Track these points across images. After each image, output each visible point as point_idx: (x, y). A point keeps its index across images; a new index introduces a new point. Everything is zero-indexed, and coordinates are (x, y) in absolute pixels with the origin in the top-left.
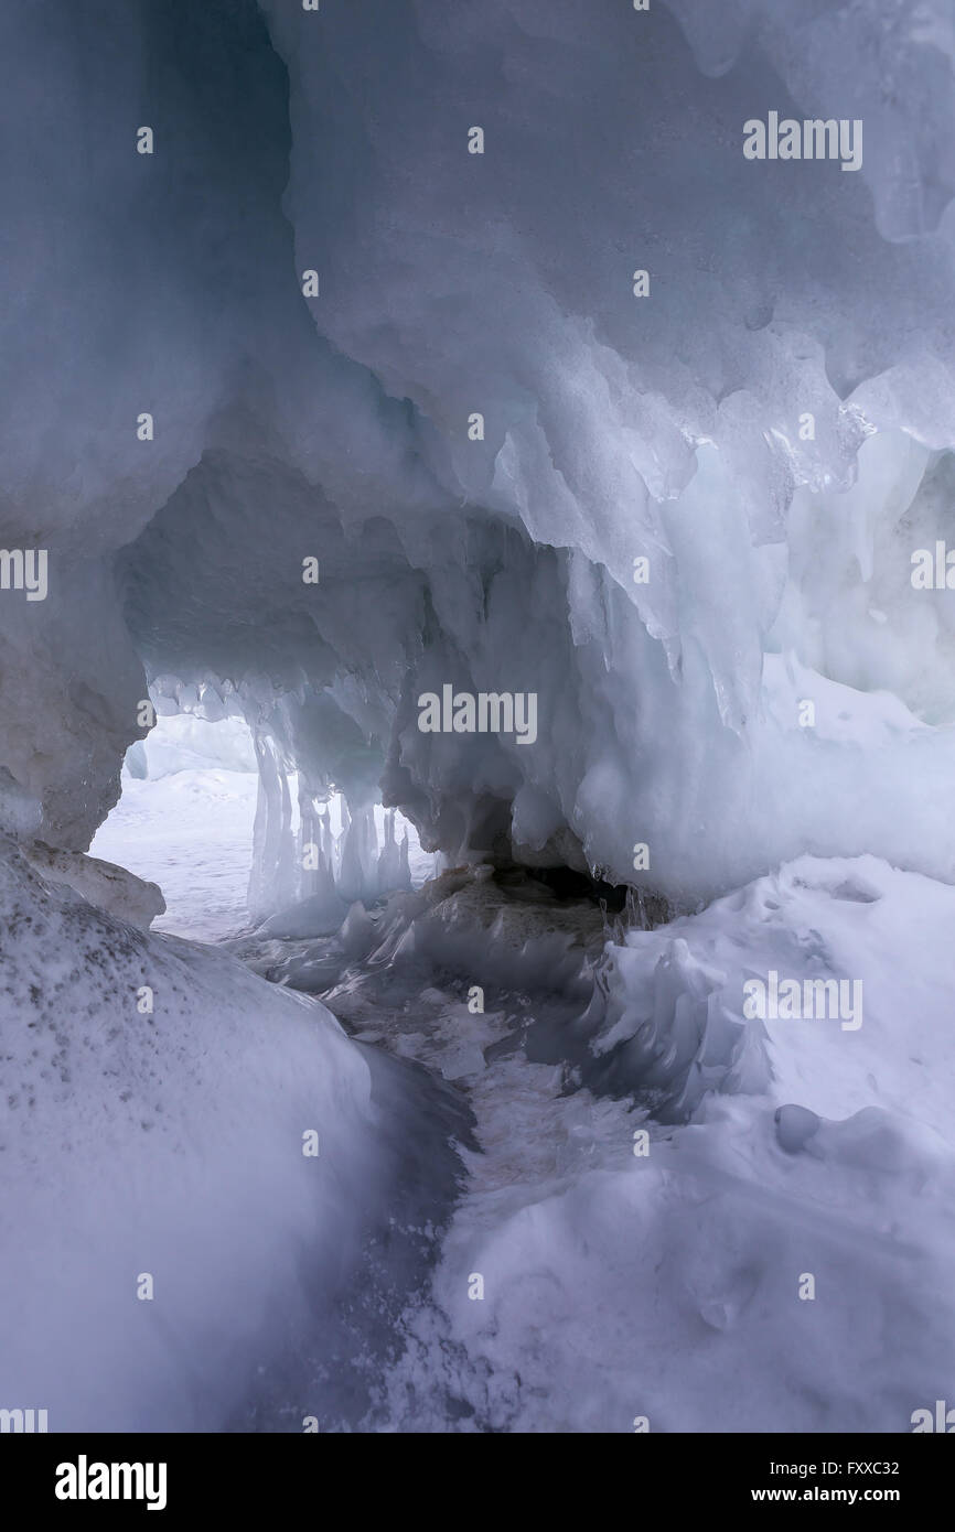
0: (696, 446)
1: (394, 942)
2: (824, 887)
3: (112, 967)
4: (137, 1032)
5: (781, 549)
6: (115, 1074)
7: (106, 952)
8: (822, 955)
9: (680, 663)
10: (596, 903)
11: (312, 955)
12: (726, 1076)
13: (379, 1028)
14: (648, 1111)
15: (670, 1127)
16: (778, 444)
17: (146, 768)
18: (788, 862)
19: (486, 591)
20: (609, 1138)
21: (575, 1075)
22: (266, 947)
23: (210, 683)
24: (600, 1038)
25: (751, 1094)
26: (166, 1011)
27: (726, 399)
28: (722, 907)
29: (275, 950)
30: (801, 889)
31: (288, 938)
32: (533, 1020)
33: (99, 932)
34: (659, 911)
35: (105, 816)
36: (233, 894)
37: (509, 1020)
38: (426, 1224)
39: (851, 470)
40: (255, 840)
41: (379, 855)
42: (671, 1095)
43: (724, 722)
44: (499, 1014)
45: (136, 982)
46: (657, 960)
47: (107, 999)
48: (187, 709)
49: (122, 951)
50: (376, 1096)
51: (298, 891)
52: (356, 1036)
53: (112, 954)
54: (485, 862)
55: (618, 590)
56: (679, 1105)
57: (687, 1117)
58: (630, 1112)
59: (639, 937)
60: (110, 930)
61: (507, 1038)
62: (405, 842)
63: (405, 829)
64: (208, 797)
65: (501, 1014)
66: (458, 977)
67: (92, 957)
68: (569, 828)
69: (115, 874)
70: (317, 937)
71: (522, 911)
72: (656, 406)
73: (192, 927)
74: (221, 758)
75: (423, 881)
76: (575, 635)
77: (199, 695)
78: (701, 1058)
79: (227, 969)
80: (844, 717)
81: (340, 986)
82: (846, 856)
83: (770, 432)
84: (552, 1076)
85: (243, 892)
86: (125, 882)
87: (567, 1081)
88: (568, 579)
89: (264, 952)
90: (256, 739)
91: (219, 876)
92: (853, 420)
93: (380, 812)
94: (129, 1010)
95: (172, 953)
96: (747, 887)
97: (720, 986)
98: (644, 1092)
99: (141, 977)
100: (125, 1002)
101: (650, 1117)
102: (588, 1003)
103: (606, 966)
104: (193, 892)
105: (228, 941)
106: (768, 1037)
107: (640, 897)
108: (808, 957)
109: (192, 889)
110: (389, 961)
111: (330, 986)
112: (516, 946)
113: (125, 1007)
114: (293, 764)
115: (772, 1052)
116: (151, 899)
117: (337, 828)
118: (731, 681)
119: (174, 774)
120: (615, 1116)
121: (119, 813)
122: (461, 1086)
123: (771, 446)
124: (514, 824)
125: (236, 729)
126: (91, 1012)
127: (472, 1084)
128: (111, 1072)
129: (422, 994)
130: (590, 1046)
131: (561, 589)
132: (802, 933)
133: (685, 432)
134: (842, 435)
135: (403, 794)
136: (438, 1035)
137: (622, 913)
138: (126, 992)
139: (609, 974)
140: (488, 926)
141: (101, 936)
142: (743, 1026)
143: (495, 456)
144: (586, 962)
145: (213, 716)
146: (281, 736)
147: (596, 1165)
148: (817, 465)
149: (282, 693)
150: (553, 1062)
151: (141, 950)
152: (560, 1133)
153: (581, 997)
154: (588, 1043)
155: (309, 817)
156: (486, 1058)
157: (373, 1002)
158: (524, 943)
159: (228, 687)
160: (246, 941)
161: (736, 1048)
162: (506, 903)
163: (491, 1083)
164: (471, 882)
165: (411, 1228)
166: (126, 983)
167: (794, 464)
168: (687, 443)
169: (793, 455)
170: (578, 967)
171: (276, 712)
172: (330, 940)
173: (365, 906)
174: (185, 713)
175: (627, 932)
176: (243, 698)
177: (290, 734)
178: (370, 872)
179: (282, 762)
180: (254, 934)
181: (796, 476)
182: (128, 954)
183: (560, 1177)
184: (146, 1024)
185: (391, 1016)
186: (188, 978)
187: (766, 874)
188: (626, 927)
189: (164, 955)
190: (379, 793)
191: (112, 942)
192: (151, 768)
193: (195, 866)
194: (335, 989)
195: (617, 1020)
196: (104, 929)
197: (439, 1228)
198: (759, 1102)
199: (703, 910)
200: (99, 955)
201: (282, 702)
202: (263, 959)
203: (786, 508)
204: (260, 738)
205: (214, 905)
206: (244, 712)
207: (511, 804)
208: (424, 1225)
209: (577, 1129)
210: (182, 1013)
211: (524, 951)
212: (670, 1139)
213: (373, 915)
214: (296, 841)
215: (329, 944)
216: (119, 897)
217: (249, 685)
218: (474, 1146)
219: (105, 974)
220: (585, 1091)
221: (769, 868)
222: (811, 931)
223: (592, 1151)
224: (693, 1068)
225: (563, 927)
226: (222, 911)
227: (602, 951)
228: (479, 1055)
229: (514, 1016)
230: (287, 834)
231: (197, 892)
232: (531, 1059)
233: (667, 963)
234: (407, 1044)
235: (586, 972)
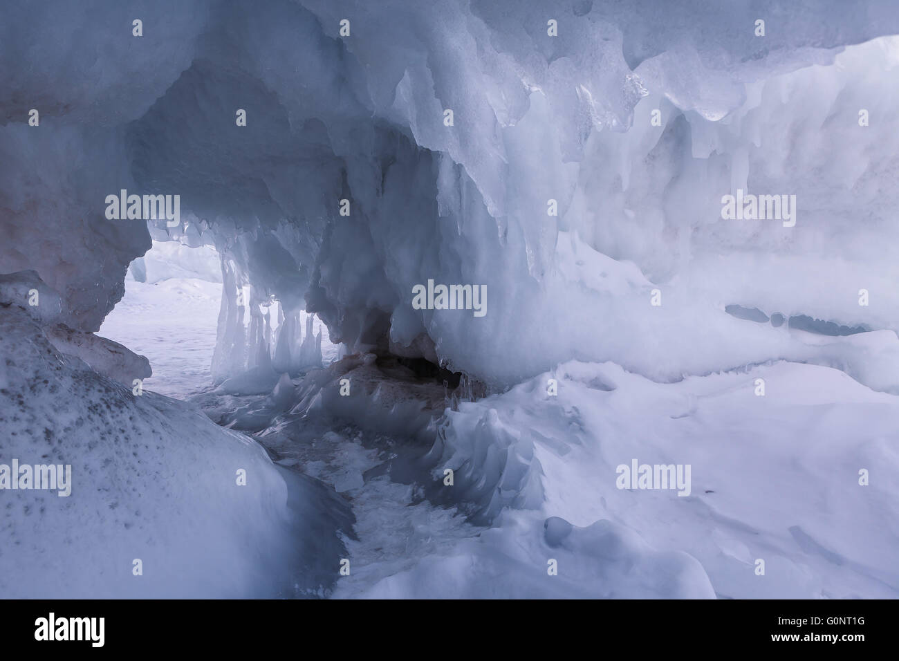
0: (531, 92)
1: (308, 401)
2: (583, 380)
3: (108, 416)
4: (125, 463)
5: (574, 166)
6: (107, 490)
7: (104, 406)
8: (580, 424)
9: (505, 234)
10: (441, 382)
11: (253, 407)
12: (516, 497)
13: (295, 456)
14: (466, 517)
15: (479, 528)
16: (584, 96)
17: (145, 275)
18: (562, 363)
19: (384, 175)
20: (440, 534)
21: (421, 491)
22: (222, 400)
23: (191, 222)
24: (438, 468)
25: (531, 509)
26: (147, 447)
27: (554, 62)
28: (519, 389)
29: (228, 402)
30: (569, 380)
31: (238, 394)
32: (396, 455)
33: (100, 391)
34: (480, 390)
35: (113, 308)
36: (202, 363)
37: (380, 455)
38: (319, 588)
39: (629, 119)
40: (218, 329)
41: (302, 342)
42: (480, 507)
43: (530, 273)
44: (374, 450)
45: (126, 426)
46: (478, 421)
47: (103, 438)
48: (175, 238)
49: (116, 405)
50: (290, 504)
51: (246, 364)
52: (280, 462)
53: (108, 407)
54: (372, 352)
55: (471, 184)
56: (485, 514)
57: (490, 521)
58: (454, 516)
59: (467, 406)
60: (107, 390)
61: (378, 466)
62: (320, 335)
63: (320, 327)
64: (188, 297)
65: (376, 450)
66: (349, 425)
67: (93, 408)
68: (427, 335)
69: (116, 349)
70: (257, 395)
71: (393, 385)
72: (507, 62)
73: (172, 384)
74: (198, 272)
75: (330, 361)
76: (440, 210)
77: (183, 230)
78: (502, 483)
79: (192, 418)
80: (604, 275)
81: (271, 428)
82: (598, 362)
83: (580, 87)
84: (406, 492)
85: (209, 362)
86: (123, 354)
87: (415, 495)
88: (438, 172)
89: (220, 403)
90: (223, 260)
91: (193, 350)
92: (634, 85)
93: (304, 315)
94: (119, 446)
95: (152, 406)
96: (536, 378)
97: (516, 440)
98: (464, 505)
99: (129, 424)
100: (117, 440)
101: (467, 521)
102: (431, 446)
103: (444, 424)
104: (174, 361)
105: (196, 395)
106: (543, 474)
107: (469, 381)
108: (570, 423)
109: (173, 358)
110: (304, 413)
111: (264, 427)
112: (388, 407)
113: (116, 444)
114: (247, 280)
115: (545, 483)
116: (141, 366)
117: (274, 324)
118: (537, 248)
119: (165, 280)
120: (445, 519)
121: (125, 304)
122: (347, 497)
123: (580, 96)
124: (392, 329)
125: (209, 253)
126: (90, 447)
127: (354, 495)
128: (104, 489)
129: (324, 436)
130: (432, 473)
131: (433, 178)
132: (568, 408)
133: (525, 82)
134: (627, 94)
135: (320, 305)
136: (333, 463)
137: (457, 389)
138: (118, 433)
139: (447, 429)
140: (371, 393)
141: (101, 394)
142: (528, 466)
143: (396, 86)
144: (432, 419)
145: (193, 244)
146: (239, 261)
147: (432, 550)
148: (607, 112)
149: (242, 232)
150: (406, 483)
151: (131, 404)
152: (409, 529)
153: (428, 442)
154: (430, 472)
155: (256, 316)
156: (364, 479)
157: (291, 439)
158: (393, 406)
159: (205, 226)
160: (208, 395)
161: (523, 479)
162: (383, 379)
163: (366, 495)
164: (361, 364)
165: (309, 591)
166: (118, 427)
167: (593, 110)
168: (525, 90)
169: (593, 105)
170: (427, 423)
171: (237, 244)
172: (266, 396)
173: (290, 376)
174: (173, 240)
175: (459, 402)
176: (215, 234)
177: (246, 259)
178: (295, 354)
179: (239, 278)
180: (215, 391)
181: (594, 119)
182: (120, 407)
183: (408, 558)
184: (131, 456)
185: (304, 449)
186: (164, 424)
187: (549, 371)
188: (459, 399)
189: (147, 408)
190: (304, 304)
191: (108, 398)
192: (148, 275)
193: (175, 343)
194: (268, 430)
195: (450, 457)
196: (103, 389)
197: (328, 591)
198: (535, 514)
199: (508, 391)
200: (98, 408)
201: (242, 238)
202: (220, 408)
203: (586, 139)
204: (225, 261)
205: (188, 370)
206: (214, 242)
207: (390, 315)
208: (317, 589)
209: (421, 528)
210: (158, 448)
211: (393, 411)
212: (479, 536)
213: (295, 382)
214: (247, 331)
215: (265, 400)
216: (118, 365)
217: (219, 225)
218: (353, 536)
219: (103, 421)
220: (427, 502)
221: (550, 367)
222: (573, 407)
223: (429, 542)
224: (496, 492)
225: (418, 396)
226: (194, 374)
227: (442, 413)
228: (360, 477)
229: (384, 452)
230: (241, 326)
231: (177, 360)
232: (393, 480)
233: (483, 424)
234: (313, 468)
235: (431, 426)
